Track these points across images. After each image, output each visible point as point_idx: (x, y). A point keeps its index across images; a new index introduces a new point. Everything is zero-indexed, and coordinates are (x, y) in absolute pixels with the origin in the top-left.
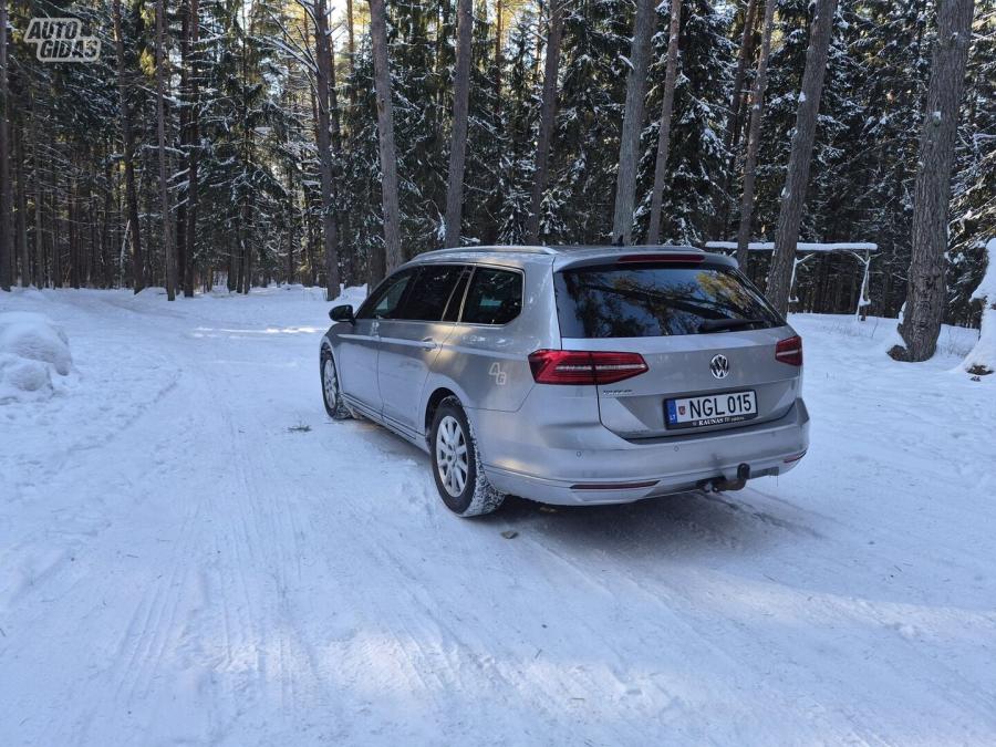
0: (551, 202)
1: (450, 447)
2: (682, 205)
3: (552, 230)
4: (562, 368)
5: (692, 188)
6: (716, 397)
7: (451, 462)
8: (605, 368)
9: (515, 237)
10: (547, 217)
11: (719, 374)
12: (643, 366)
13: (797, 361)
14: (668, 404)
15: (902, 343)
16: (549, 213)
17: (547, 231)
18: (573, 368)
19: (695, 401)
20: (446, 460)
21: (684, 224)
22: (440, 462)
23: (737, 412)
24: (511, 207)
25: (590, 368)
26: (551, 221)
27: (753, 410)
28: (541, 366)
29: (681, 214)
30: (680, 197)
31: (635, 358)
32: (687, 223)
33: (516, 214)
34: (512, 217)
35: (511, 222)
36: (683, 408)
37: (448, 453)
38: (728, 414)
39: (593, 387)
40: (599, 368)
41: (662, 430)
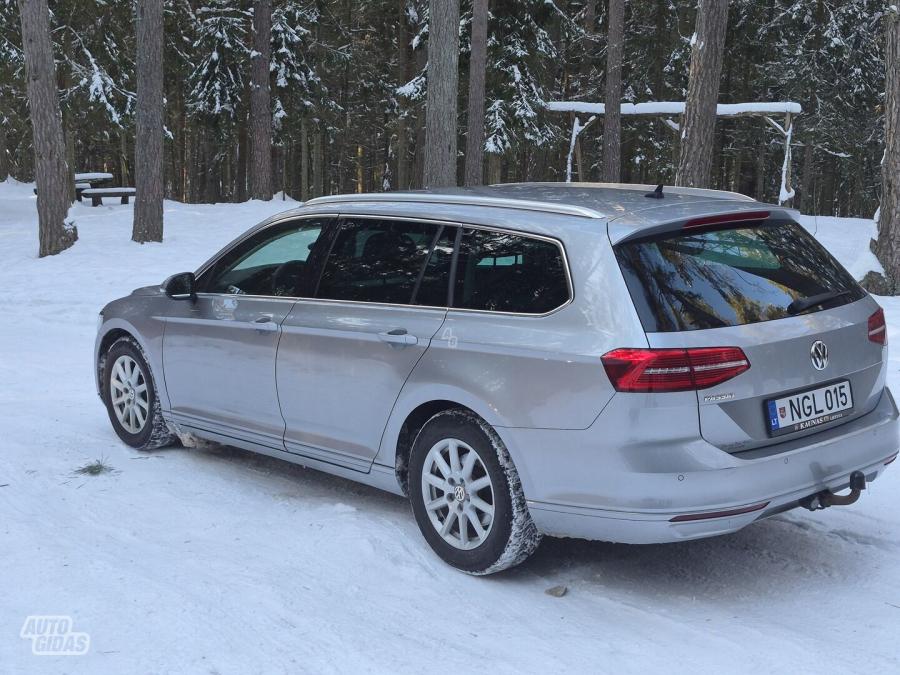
0: (285, 31)
1: (452, 481)
2: (512, 44)
3: (290, 80)
4: (652, 371)
5: (528, 17)
6: (814, 392)
7: (456, 503)
8: (703, 368)
9: (222, 93)
10: (280, 58)
11: (820, 364)
12: (744, 363)
13: (880, 339)
14: (767, 405)
15: (879, 268)
16: (284, 50)
17: (282, 82)
18: (667, 370)
19: (794, 398)
20: (443, 501)
21: (518, 76)
22: (431, 506)
23: (834, 410)
24: (210, 37)
25: (686, 370)
26: (288, 65)
27: (849, 405)
28: (621, 370)
29: (512, 59)
30: (509, 31)
31: (737, 353)
32: (523, 73)
33: (221, 50)
34: (215, 56)
35: (213, 64)
36: (783, 409)
37: (447, 489)
38: (827, 412)
39: (693, 393)
40: (697, 369)
41: (763, 439)
